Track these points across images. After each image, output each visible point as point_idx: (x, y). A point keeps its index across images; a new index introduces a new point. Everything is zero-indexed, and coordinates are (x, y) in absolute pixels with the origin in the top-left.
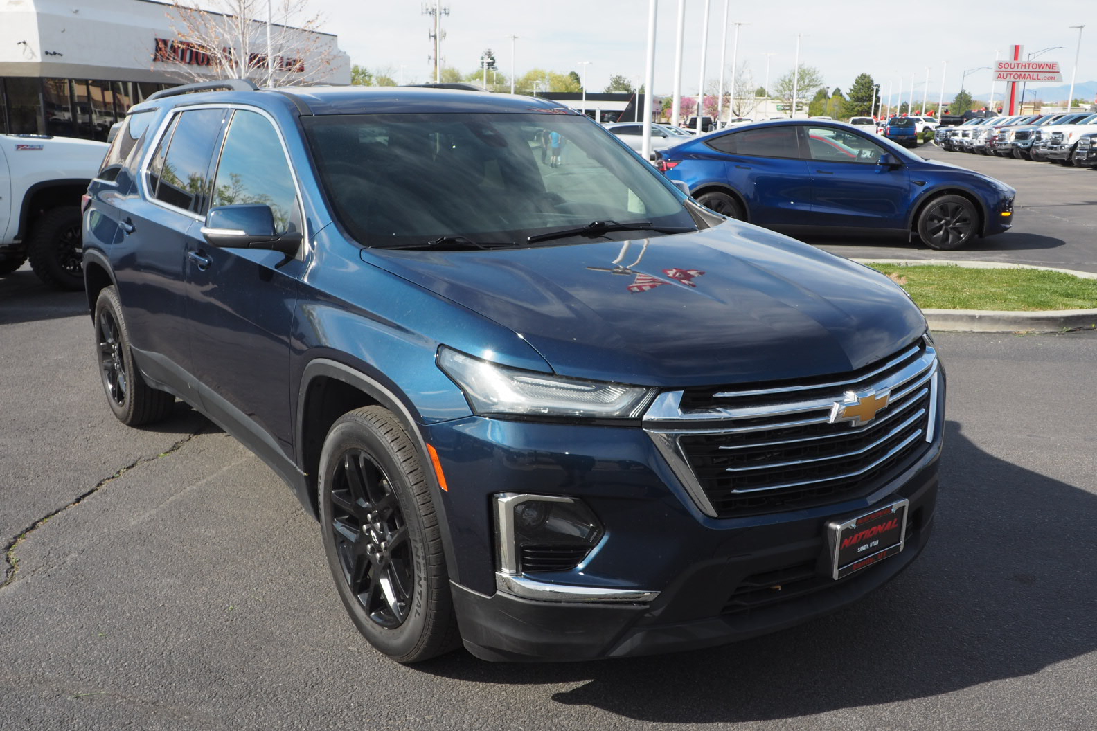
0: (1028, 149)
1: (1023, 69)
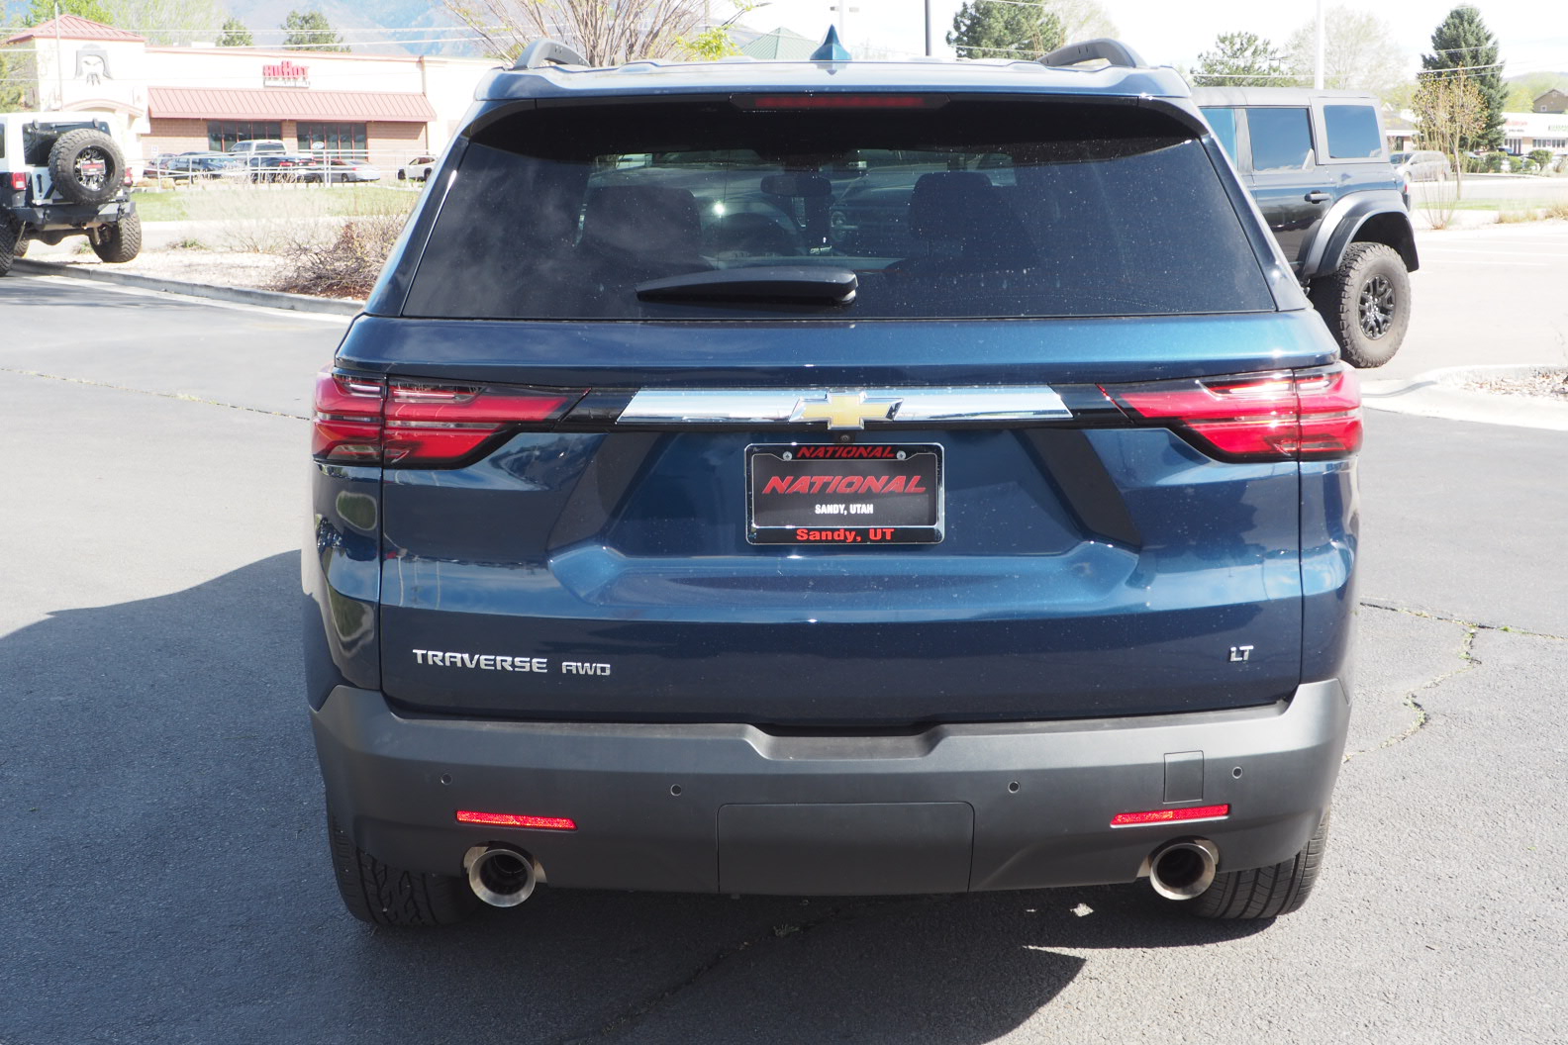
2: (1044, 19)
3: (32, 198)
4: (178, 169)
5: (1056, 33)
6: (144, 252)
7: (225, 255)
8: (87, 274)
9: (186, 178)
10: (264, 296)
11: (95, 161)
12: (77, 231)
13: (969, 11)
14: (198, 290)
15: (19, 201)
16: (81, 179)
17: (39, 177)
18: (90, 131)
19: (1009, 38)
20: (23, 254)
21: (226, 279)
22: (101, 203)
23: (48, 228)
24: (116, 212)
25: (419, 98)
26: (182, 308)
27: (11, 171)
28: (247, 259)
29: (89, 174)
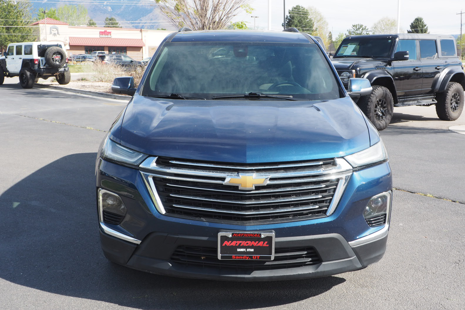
2: (308, 20)
3: (40, 66)
4: (77, 59)
5: (311, 24)
6: (71, 81)
7: (94, 83)
8: (56, 88)
9: (80, 61)
10: (107, 95)
11: (58, 56)
12: (52, 76)
13: (288, 17)
14: (87, 93)
15: (36, 67)
16: (54, 61)
17: (42, 60)
18: (56, 47)
19: (299, 25)
20: (37, 82)
21: (95, 90)
22: (59, 68)
23: (45, 75)
24: (63, 70)
25: (140, 40)
26: (83, 98)
27: (34, 58)
28: (100, 84)
29: (56, 59)
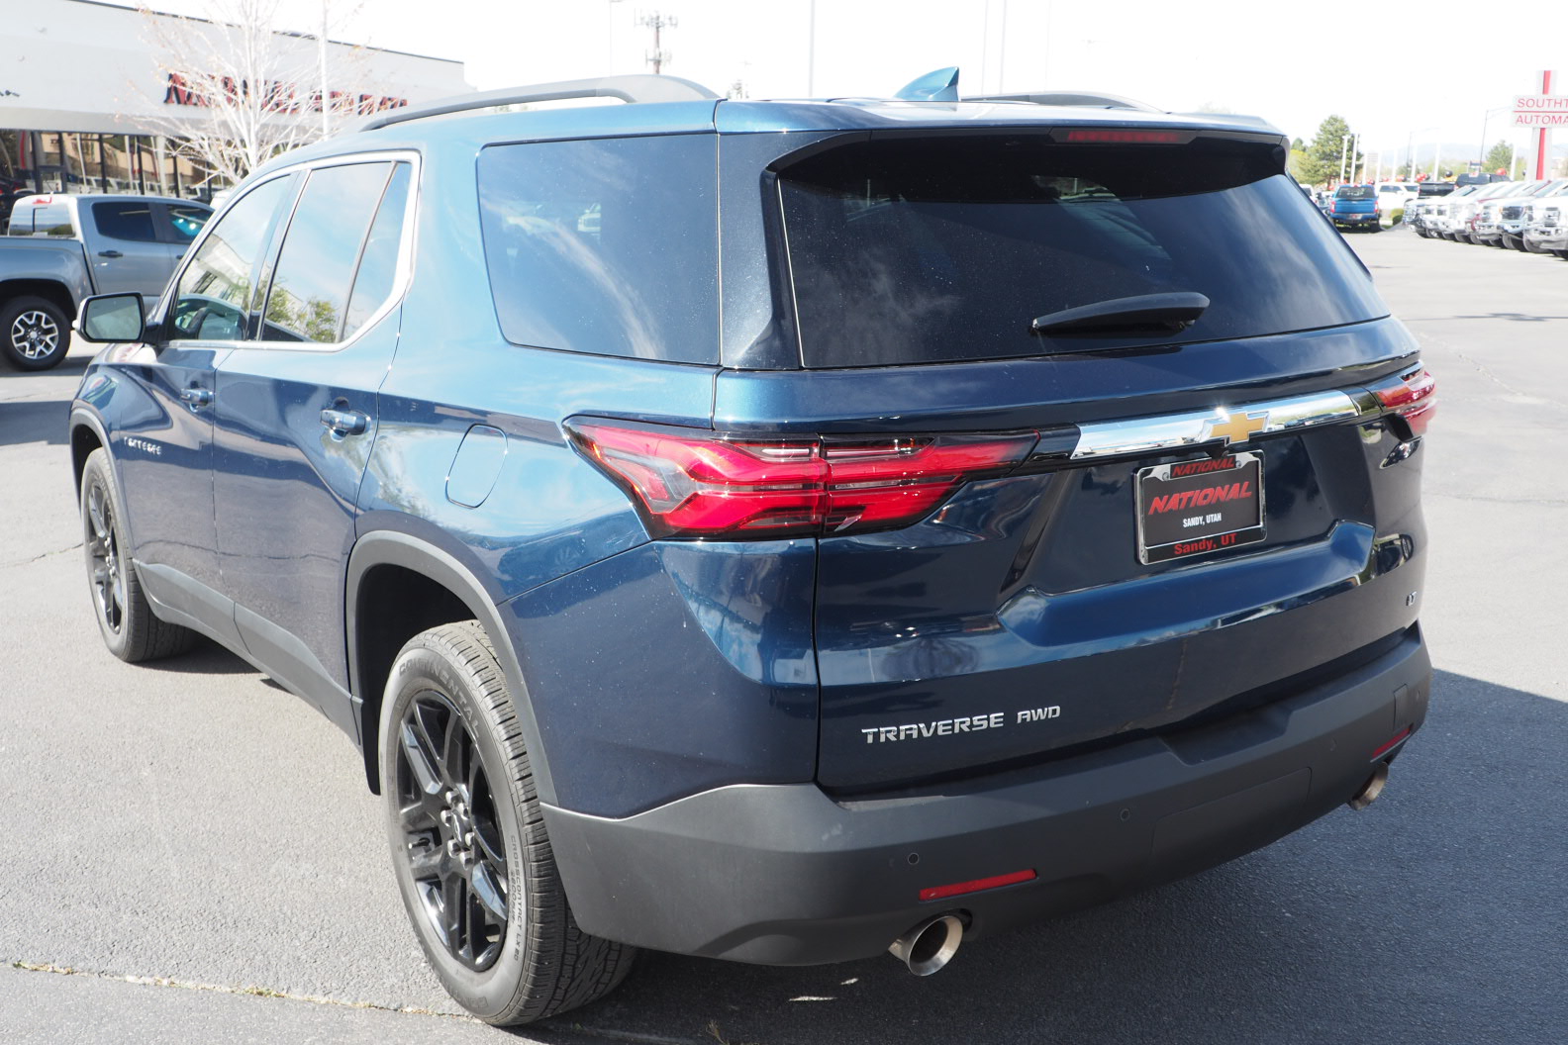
0: (1520, 234)
1: (1558, 108)
